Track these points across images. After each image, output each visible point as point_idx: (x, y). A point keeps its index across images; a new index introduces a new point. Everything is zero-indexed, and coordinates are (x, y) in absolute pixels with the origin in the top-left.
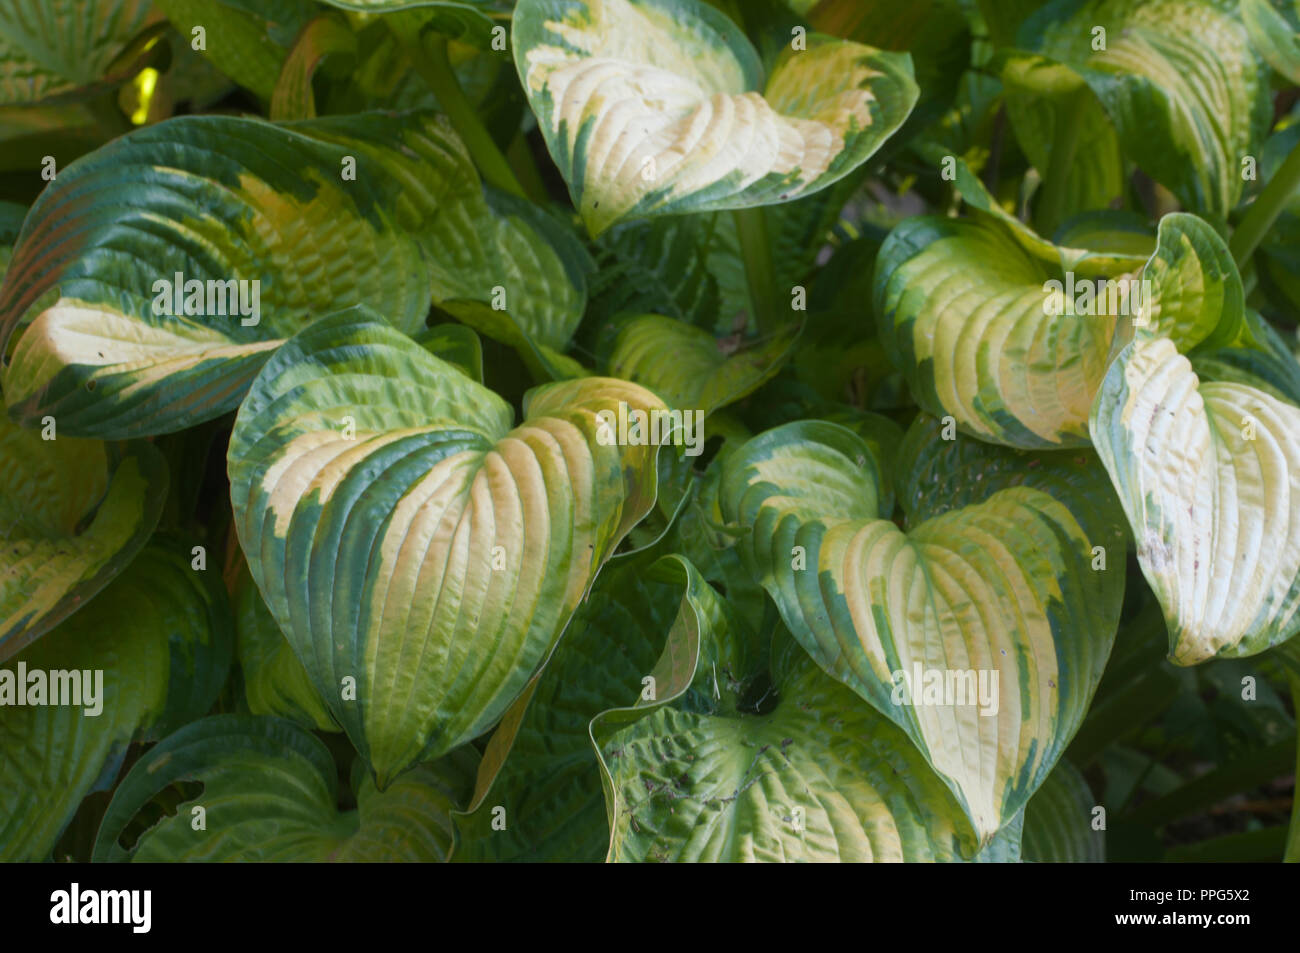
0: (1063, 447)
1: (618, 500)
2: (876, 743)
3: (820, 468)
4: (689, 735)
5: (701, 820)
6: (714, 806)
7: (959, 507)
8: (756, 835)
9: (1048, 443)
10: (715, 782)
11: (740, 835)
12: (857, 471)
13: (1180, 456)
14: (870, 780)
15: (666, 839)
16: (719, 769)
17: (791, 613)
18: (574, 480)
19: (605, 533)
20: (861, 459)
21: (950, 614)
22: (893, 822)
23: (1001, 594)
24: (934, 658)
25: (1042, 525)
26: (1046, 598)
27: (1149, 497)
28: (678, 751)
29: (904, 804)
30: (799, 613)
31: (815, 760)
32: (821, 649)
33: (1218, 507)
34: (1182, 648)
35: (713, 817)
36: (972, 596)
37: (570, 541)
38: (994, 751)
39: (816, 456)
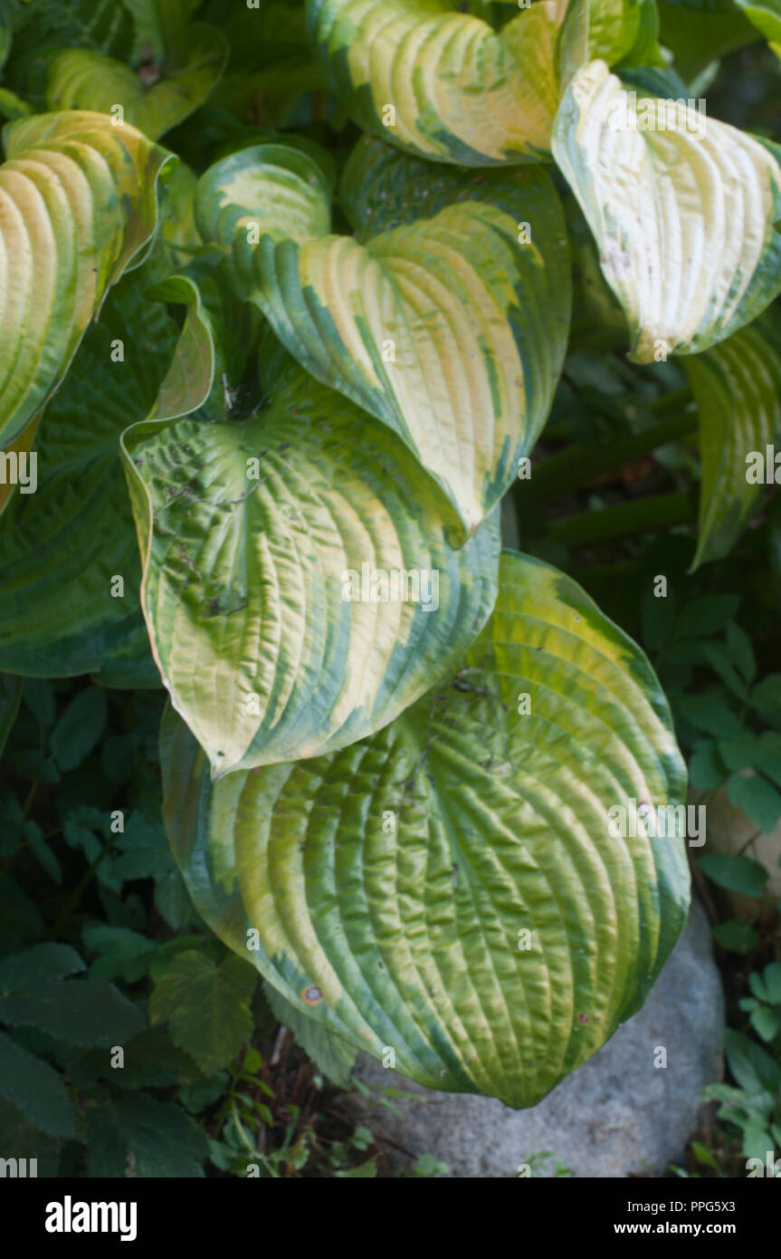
0: (507, 164)
1: (117, 227)
2: (364, 444)
3: (278, 190)
4: (192, 442)
5: (215, 521)
6: (225, 507)
7: (409, 222)
8: (269, 533)
9: (492, 160)
10: (223, 485)
11: (254, 535)
12: (311, 192)
13: (626, 170)
14: (363, 479)
15: (185, 540)
16: (225, 473)
17: (282, 326)
18: (75, 209)
19: (107, 259)
20: (313, 179)
21: (419, 322)
22: (388, 517)
23: (465, 302)
24: (410, 363)
25: (495, 238)
26: (505, 305)
27: (605, 208)
28: (184, 458)
29: (397, 501)
30: (289, 327)
31: (312, 461)
32: (312, 358)
33: (662, 214)
34: (643, 348)
35: (226, 518)
36: (437, 304)
37: (75, 266)
38: (470, 449)
39: (272, 178)
